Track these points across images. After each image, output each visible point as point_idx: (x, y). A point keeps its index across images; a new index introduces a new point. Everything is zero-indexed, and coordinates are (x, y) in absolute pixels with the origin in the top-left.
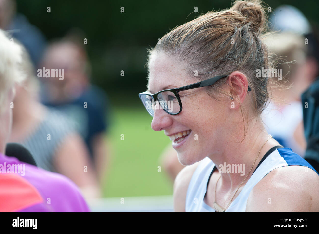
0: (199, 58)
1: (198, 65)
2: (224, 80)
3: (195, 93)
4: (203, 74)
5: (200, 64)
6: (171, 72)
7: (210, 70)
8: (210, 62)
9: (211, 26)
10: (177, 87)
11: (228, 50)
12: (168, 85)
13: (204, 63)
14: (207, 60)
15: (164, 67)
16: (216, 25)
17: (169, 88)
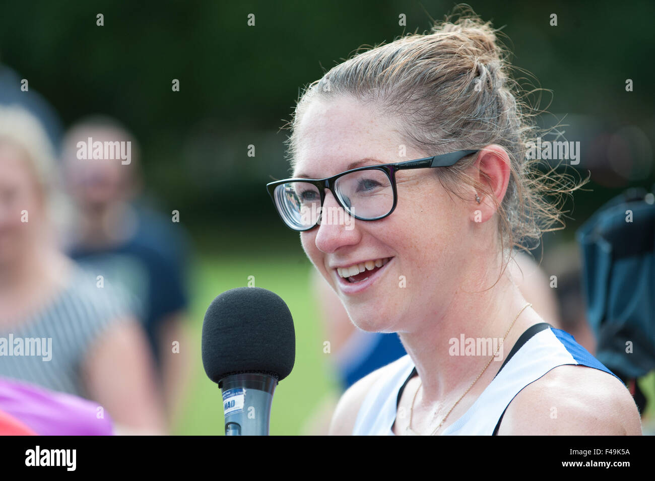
0: (426, 111)
1: (424, 124)
2: (469, 161)
3: (417, 180)
4: (434, 144)
5: (427, 124)
6: (369, 135)
7: (446, 137)
8: (446, 121)
9: (439, 54)
10: (382, 162)
11: (475, 102)
12: (362, 158)
13: (435, 123)
14: (441, 118)
15: (352, 125)
16: (447, 53)
17: (365, 163)
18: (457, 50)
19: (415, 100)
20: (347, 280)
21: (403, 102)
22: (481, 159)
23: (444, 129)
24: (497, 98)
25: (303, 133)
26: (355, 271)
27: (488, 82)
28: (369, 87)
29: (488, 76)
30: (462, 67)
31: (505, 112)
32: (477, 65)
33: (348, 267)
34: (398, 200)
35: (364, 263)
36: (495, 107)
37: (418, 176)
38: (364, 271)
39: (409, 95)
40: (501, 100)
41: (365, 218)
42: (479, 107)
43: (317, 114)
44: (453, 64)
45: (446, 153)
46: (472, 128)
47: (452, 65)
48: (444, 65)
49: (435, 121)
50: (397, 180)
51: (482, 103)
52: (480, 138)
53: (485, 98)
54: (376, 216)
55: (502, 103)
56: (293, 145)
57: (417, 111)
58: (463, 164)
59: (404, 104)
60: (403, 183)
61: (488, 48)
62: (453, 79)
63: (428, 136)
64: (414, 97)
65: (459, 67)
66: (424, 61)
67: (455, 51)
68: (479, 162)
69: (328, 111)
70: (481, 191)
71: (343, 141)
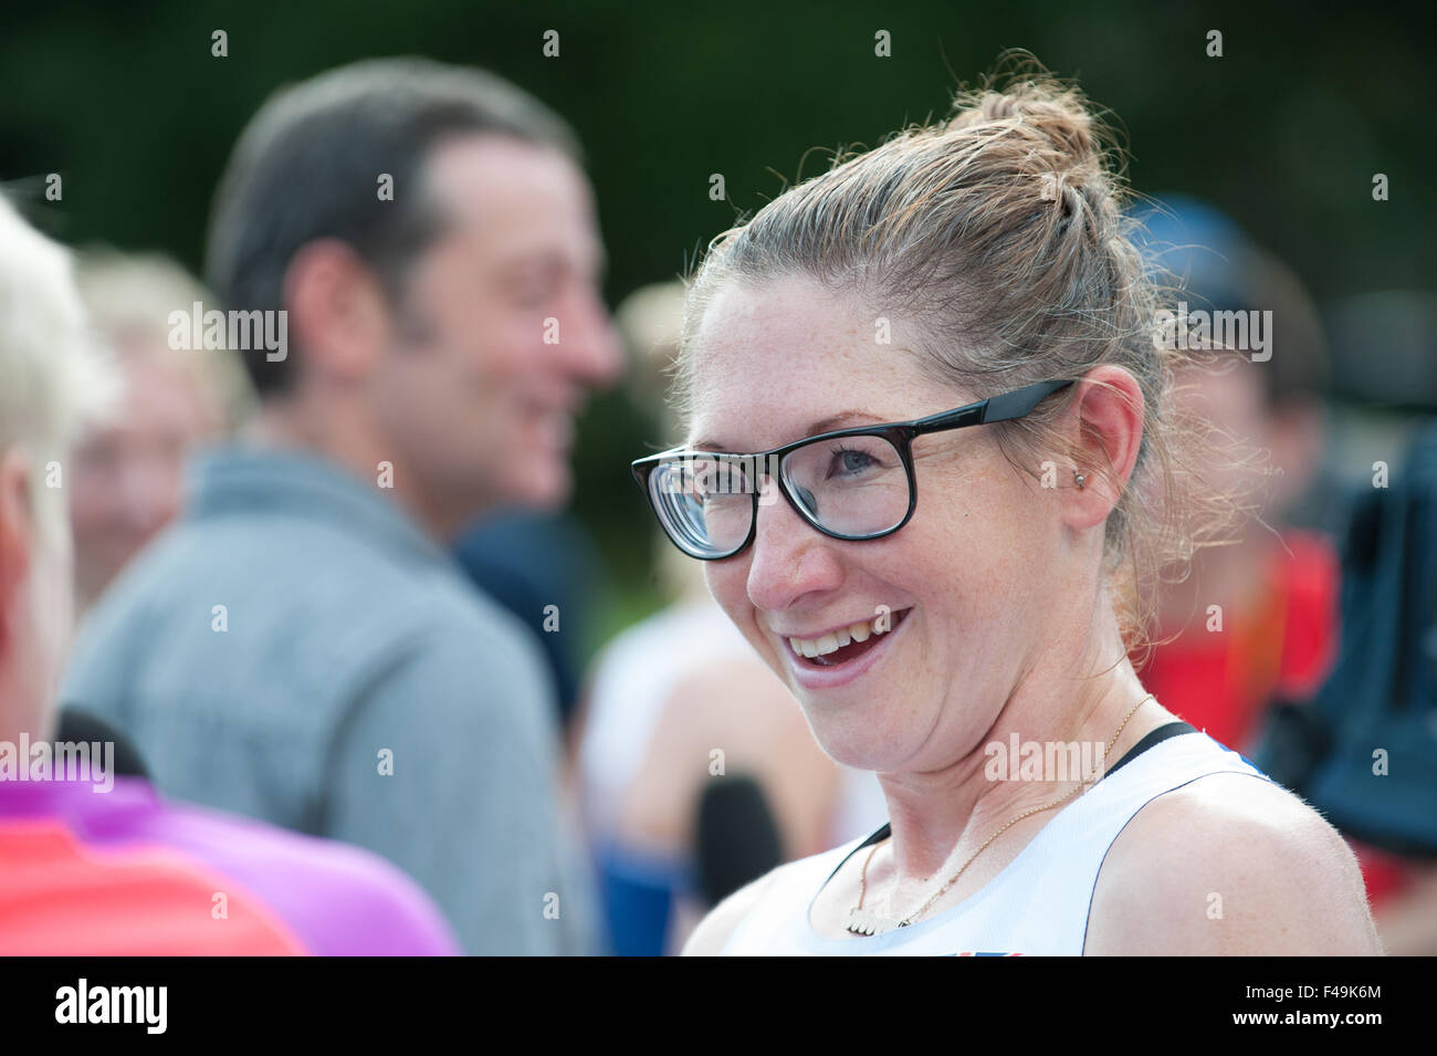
2: (1063, 401)
3: (954, 450)
4: (985, 372)
5: (968, 329)
6: (848, 360)
7: (1008, 354)
8: (1007, 321)
9: (985, 175)
10: (881, 419)
11: (1065, 274)
12: (838, 412)
13: (985, 327)
14: (998, 315)
15: (812, 339)
16: (1001, 172)
17: (845, 423)
18: (1020, 164)
19: (943, 279)
20: (813, 662)
21: (918, 286)
22: (1082, 397)
23: (1003, 337)
24: (1108, 262)
25: (705, 354)
26: (830, 646)
27: (1088, 228)
28: (843, 257)
29: (1086, 214)
30: (1033, 200)
31: (1125, 289)
32: (1063, 193)
33: (814, 637)
34: (919, 498)
35: (847, 628)
36: (1104, 283)
37: (955, 441)
38: (848, 643)
39: (930, 269)
40: (1115, 264)
41: (849, 535)
42: (1072, 285)
43: (735, 314)
44: (1016, 194)
45: (1012, 389)
46: (1061, 332)
47: (1012, 199)
48: (999, 200)
49: (985, 323)
50: (915, 453)
51: (1080, 277)
52: (1078, 351)
53: (1084, 264)
54: (872, 530)
55: (1117, 271)
56: (683, 376)
57: (946, 303)
58: (1046, 411)
59: (919, 290)
60: (925, 459)
61: (1076, 146)
62: (1017, 228)
63: (971, 355)
64: (941, 272)
65: (1028, 200)
66: (956, 194)
67: (1017, 167)
68: (1080, 402)
69: (759, 308)
70: (1084, 463)
71: (793, 375)
